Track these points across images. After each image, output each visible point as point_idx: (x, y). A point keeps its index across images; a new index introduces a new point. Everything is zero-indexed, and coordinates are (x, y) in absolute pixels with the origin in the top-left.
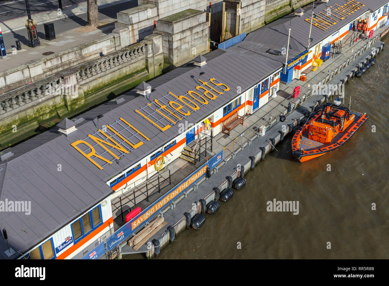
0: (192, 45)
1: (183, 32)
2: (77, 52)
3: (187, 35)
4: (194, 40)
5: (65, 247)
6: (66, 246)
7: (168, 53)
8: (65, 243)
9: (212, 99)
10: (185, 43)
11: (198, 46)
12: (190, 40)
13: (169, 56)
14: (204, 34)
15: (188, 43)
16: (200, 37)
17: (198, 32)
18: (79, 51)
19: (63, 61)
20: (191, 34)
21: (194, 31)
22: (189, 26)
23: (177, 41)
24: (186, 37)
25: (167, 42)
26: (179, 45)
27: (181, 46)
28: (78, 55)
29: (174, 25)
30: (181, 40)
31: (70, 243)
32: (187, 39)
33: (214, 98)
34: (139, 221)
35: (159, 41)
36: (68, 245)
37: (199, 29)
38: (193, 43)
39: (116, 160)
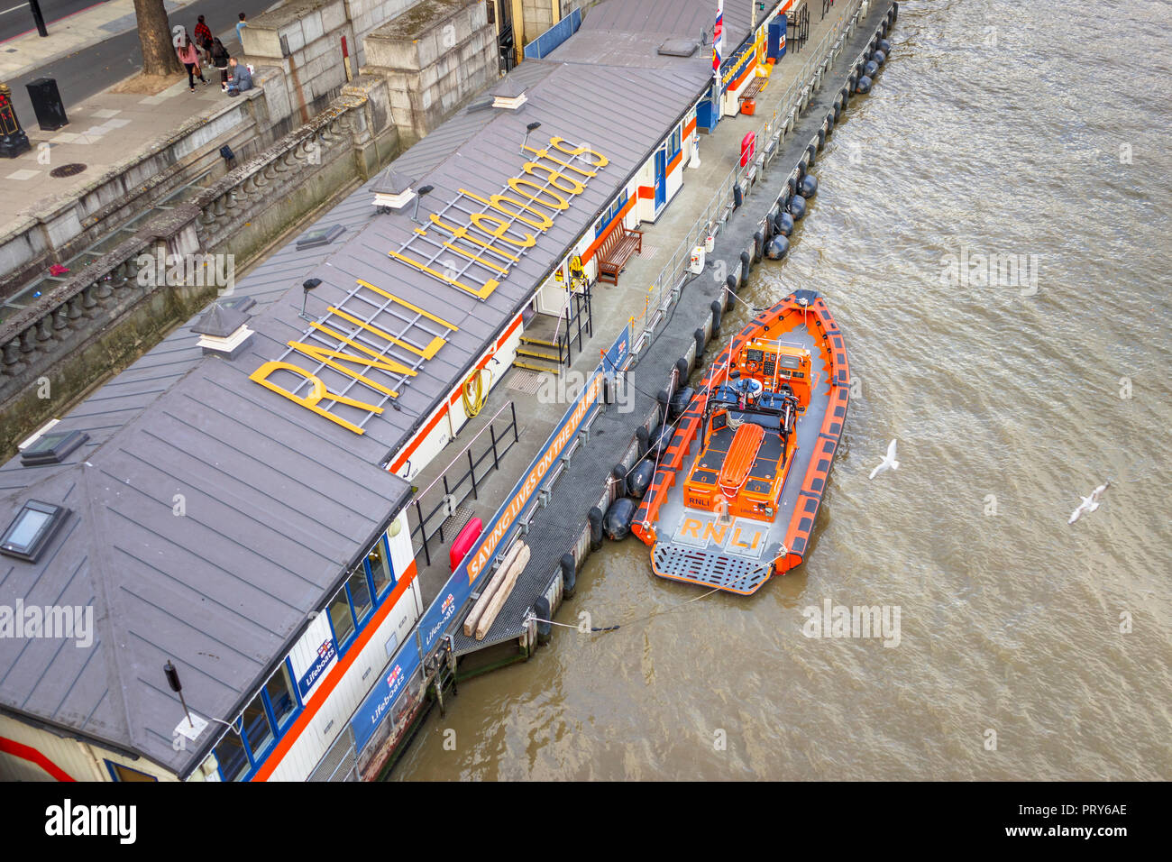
2: (161, 155)
3: (450, 68)
4: (468, 78)
5: (320, 674)
6: (323, 669)
7: (409, 123)
8: (319, 661)
9: (574, 192)
10: (449, 90)
12: (459, 81)
13: (415, 132)
14: (488, 59)
16: (481, 70)
17: (474, 57)
18: (166, 153)
19: (129, 186)
20: (460, 65)
23: (430, 87)
24: (448, 75)
25: (405, 94)
26: (436, 98)
27: (440, 99)
28: (165, 164)
30: (438, 83)
31: (330, 659)
32: (452, 80)
33: (578, 190)
34: (481, 556)
35: (382, 94)
36: (327, 664)
37: (474, 48)
39: (390, 400)
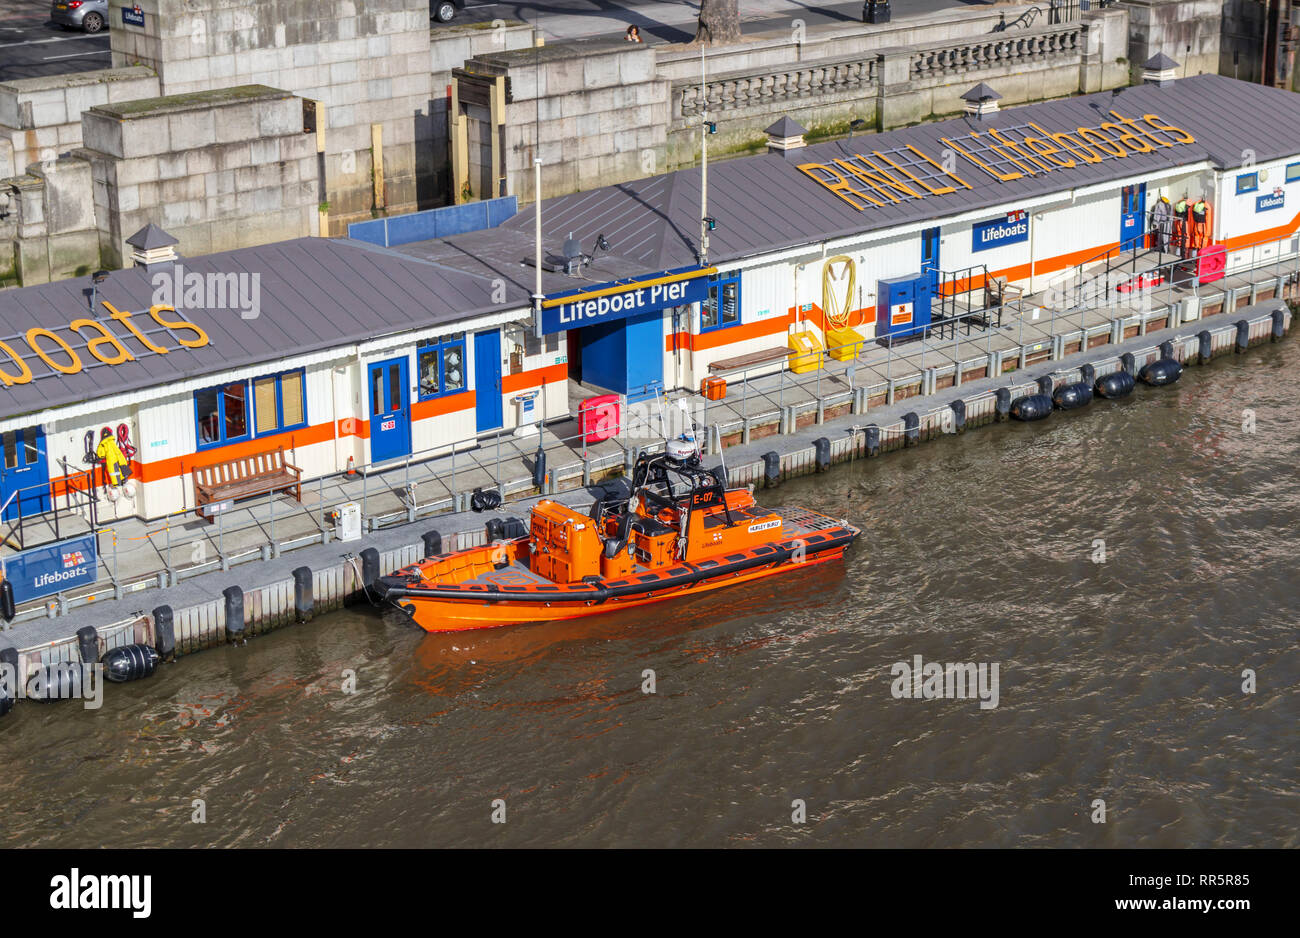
0: (224, 213)
1: (173, 155)
3: (192, 170)
4: (236, 193)
7: (108, 228)
10: (184, 199)
11: (261, 219)
12: (212, 192)
13: (112, 240)
14: (292, 178)
15: (204, 200)
16: (271, 189)
17: (255, 168)
20: (217, 170)
21: (234, 160)
22: (210, 138)
23: (139, 185)
24: (186, 178)
25: (102, 187)
26: (151, 202)
29: (125, 125)
30: (159, 183)
32: (194, 187)
37: (257, 156)
38: (228, 204)
